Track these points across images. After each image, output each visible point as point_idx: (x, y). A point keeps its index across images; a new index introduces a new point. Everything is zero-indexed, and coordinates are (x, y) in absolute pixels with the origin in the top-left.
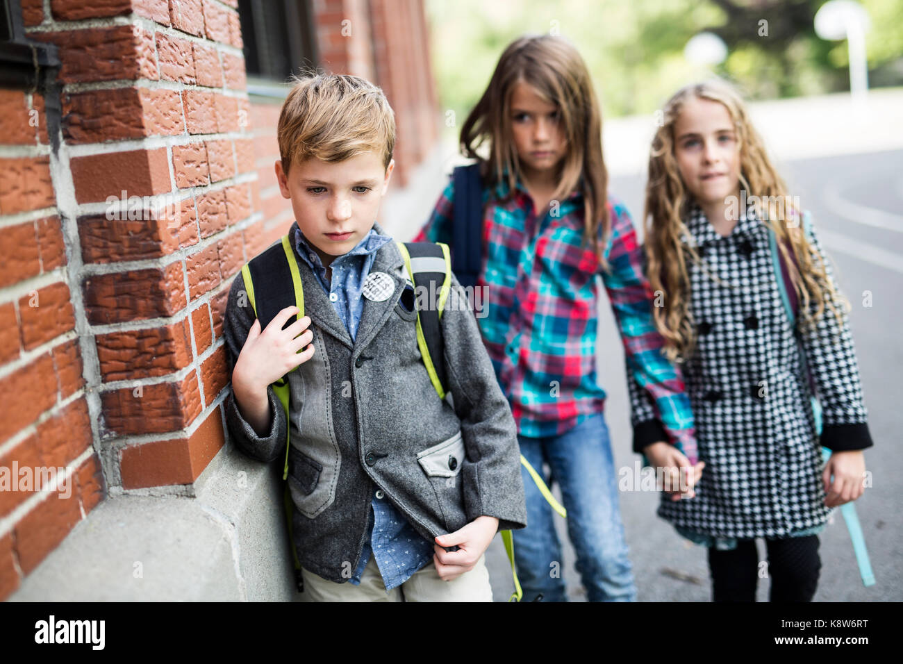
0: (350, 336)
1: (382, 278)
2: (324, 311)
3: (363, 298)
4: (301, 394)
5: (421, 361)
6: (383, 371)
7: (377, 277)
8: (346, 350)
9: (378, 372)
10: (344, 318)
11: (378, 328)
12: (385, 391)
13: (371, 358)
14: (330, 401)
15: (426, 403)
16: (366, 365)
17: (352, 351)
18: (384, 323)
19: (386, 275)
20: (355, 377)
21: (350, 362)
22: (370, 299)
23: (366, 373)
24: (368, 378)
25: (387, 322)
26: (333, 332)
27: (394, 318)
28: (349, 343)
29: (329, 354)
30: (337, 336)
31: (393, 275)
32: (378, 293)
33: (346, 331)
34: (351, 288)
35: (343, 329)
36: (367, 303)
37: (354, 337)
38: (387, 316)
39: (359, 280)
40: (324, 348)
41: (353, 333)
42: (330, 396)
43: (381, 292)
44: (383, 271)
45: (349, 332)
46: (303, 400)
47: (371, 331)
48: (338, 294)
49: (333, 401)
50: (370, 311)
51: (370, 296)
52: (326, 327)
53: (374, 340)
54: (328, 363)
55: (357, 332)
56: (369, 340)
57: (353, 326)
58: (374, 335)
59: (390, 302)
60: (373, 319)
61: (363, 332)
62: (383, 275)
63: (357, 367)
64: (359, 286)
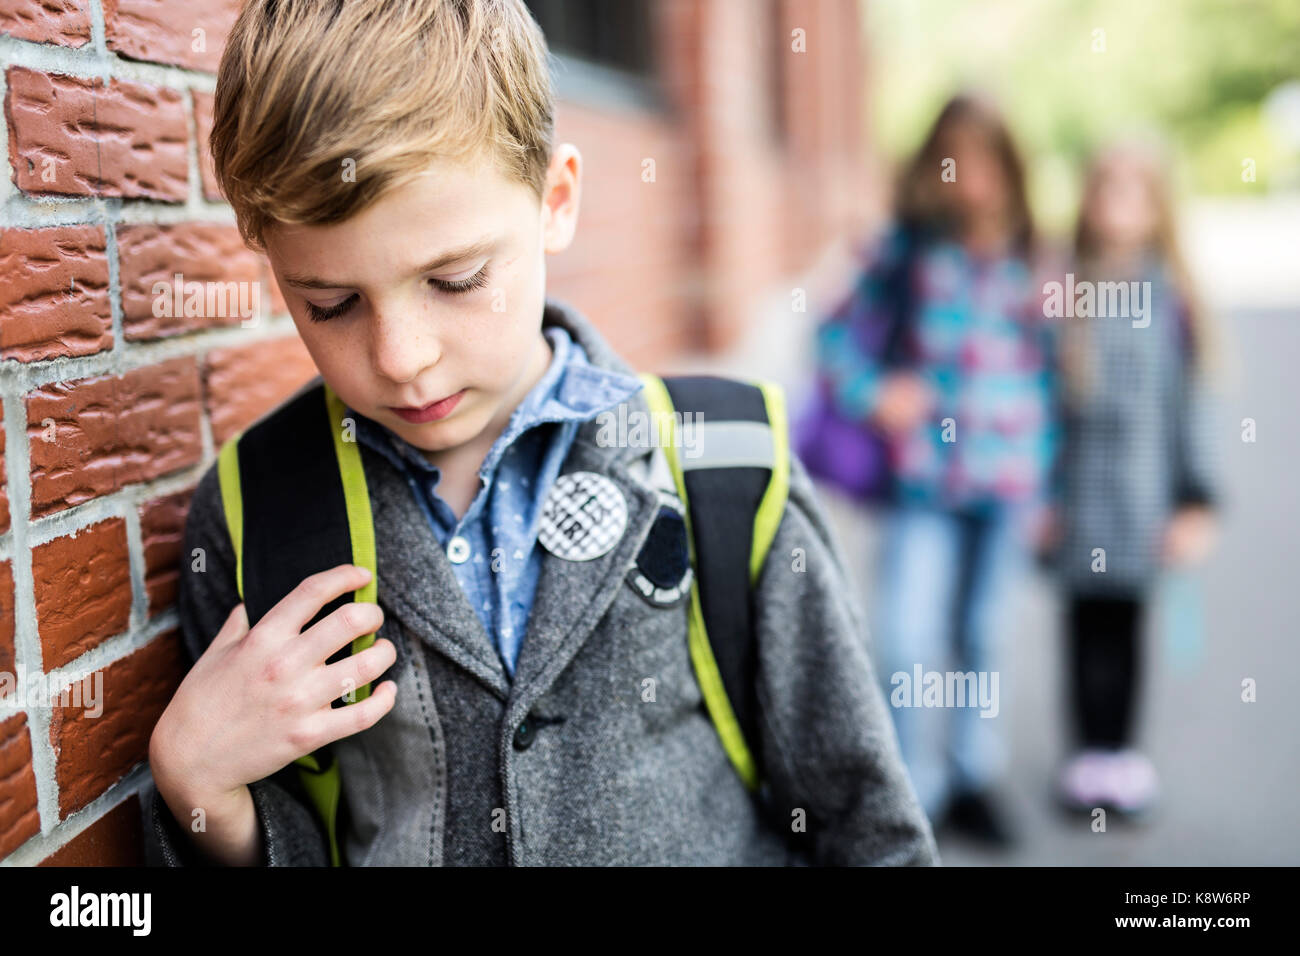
0: (502, 660)
1: (593, 491)
2: (429, 590)
3: (540, 552)
4: (373, 801)
5: (702, 709)
6: (590, 757)
7: (578, 489)
8: (488, 699)
9: (575, 759)
10: (487, 606)
11: (579, 638)
12: (595, 813)
13: (559, 721)
14: (439, 838)
15: (712, 829)
16: (544, 740)
17: (506, 703)
18: (594, 622)
19: (605, 482)
20: (511, 780)
21: (499, 735)
22: (558, 553)
23: (544, 763)
24: (547, 776)
25: (605, 621)
26: (455, 651)
27: (623, 604)
28: (499, 683)
29: (440, 710)
30: (465, 661)
31: (623, 482)
32: (578, 535)
33: (489, 648)
34: (508, 519)
35: (482, 641)
36: (551, 565)
37: (510, 664)
38: (604, 601)
39: (529, 495)
40: (427, 691)
41: (509, 652)
42: (440, 823)
43: (587, 533)
44: (596, 470)
45: (497, 648)
47: (559, 646)
48: (472, 541)
49: (447, 840)
50: (558, 588)
51: (558, 545)
52: (434, 636)
53: (570, 668)
54: (439, 733)
55: (520, 647)
56: (552, 673)
57: (507, 633)
58: (565, 657)
59: (614, 559)
60: (565, 611)
61: (536, 650)
62: (595, 483)
63: (519, 747)
64: (528, 516)
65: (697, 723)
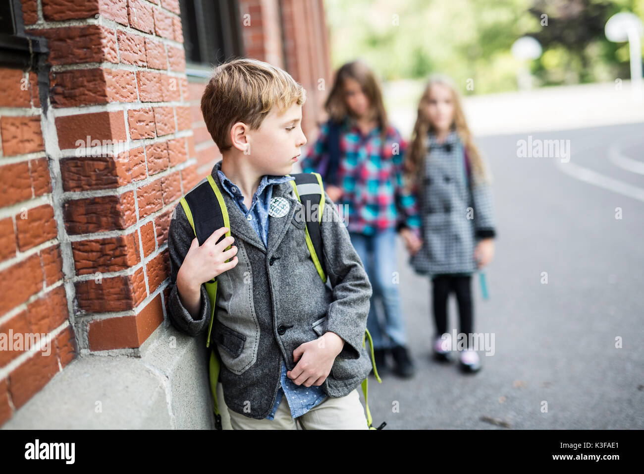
0: (264, 244)
1: (280, 201)
2: (244, 228)
3: (269, 217)
4: (230, 288)
5: (310, 258)
6: (288, 267)
7: (276, 201)
8: (261, 254)
9: (284, 267)
10: (258, 231)
11: (282, 236)
12: (290, 281)
13: (279, 258)
14: (251, 291)
15: (316, 288)
16: (276, 263)
17: (266, 254)
18: (286, 232)
19: (282, 198)
20: (270, 273)
21: (266, 262)
22: (273, 216)
23: (276, 269)
24: (277, 272)
25: (288, 231)
26: (252, 242)
27: (291, 228)
28: (264, 249)
29: (249, 258)
30: (255, 244)
31: (287, 198)
32: (278, 212)
33: (260, 241)
34: (261, 209)
35: (258, 239)
36: (272, 219)
37: (266, 244)
38: (287, 227)
39: (265, 204)
40: (246, 254)
41: (265, 242)
42: (251, 287)
43: (280, 211)
44: (280, 196)
45: (262, 241)
46: (232, 292)
47: (277, 239)
48: (252, 215)
49: (254, 291)
50: (275, 225)
51: (273, 214)
52: (247, 239)
53: (280, 245)
54: (250, 264)
55: (267, 240)
56: (277, 245)
57: (265, 236)
58: (280, 241)
59: (288, 217)
60: (278, 230)
61: (272, 240)
62: (280, 199)
63: (271, 265)
64: (266, 208)
65: (310, 262)
